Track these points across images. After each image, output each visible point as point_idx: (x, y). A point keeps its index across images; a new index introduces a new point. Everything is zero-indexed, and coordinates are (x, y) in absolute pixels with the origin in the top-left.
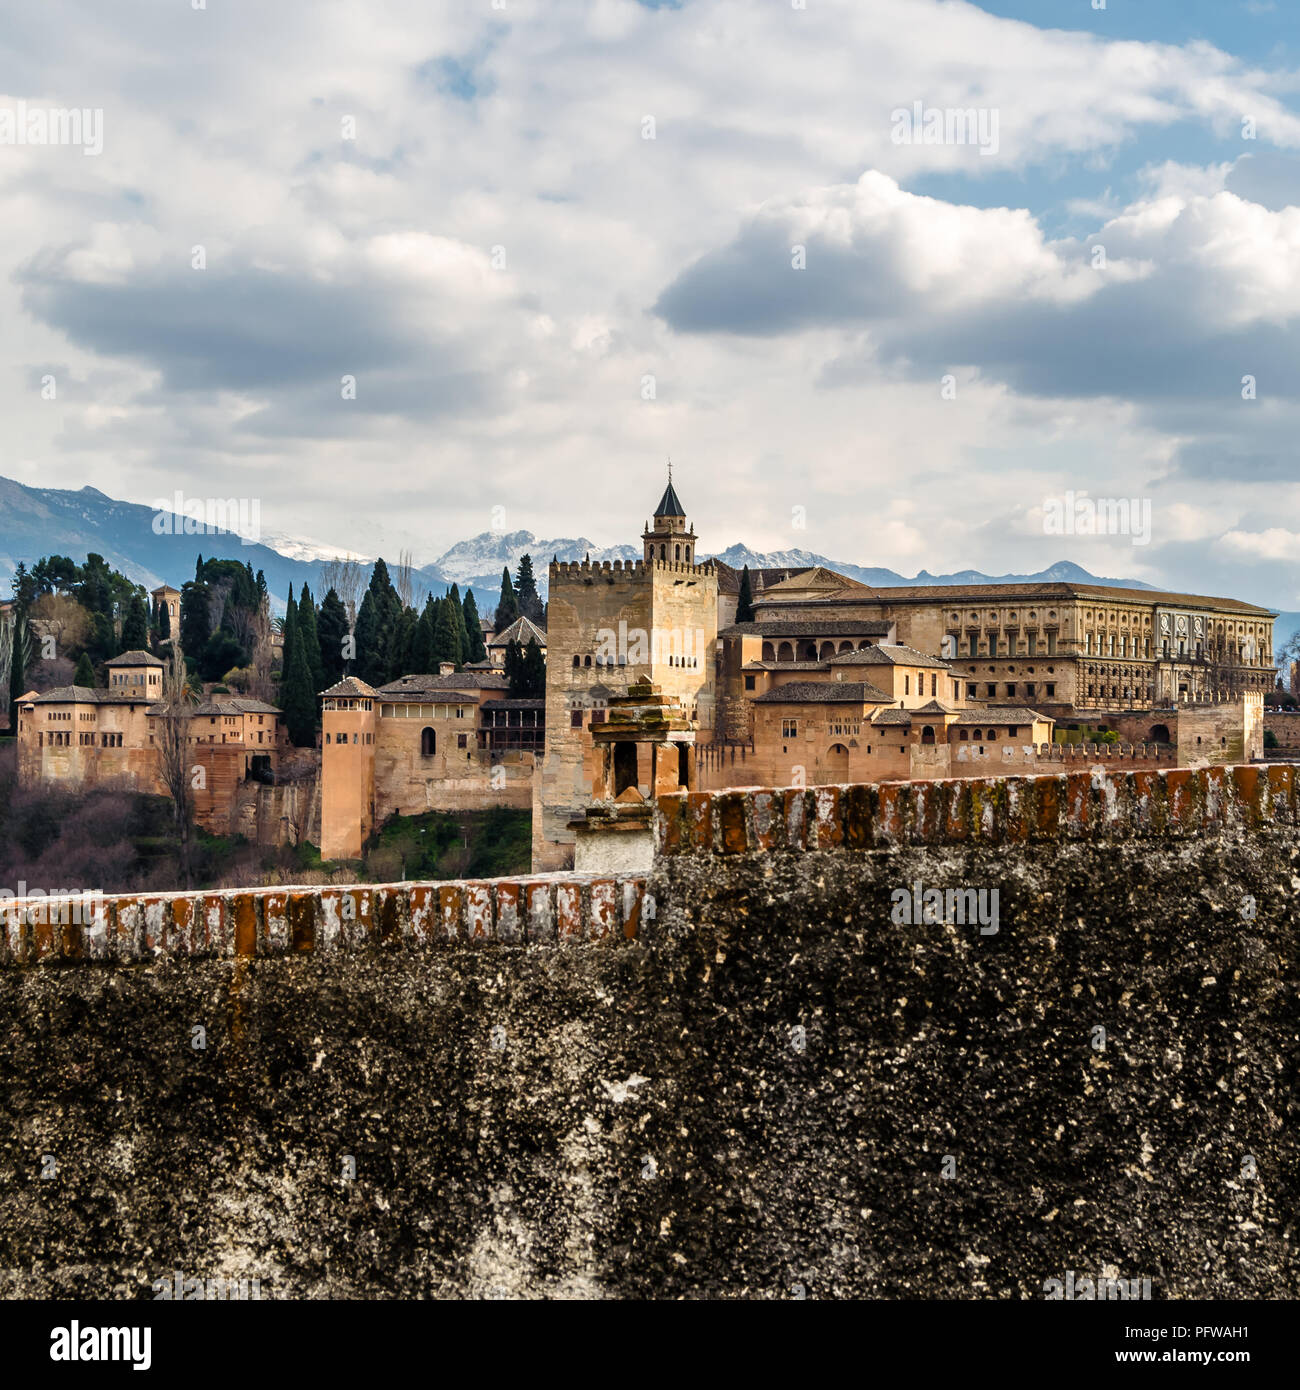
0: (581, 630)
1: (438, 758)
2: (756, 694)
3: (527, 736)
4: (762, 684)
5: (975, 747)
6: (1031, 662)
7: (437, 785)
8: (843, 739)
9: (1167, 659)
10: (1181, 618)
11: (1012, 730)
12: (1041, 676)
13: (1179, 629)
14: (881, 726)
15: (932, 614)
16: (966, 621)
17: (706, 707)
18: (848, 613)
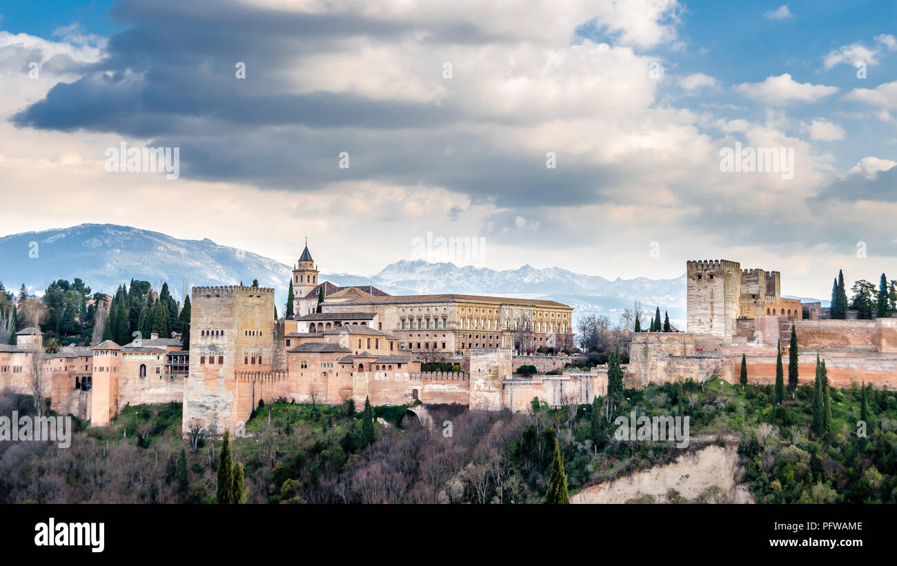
0: (205, 319)
1: (147, 378)
2: (291, 347)
3: (181, 368)
4: (294, 343)
5: (383, 373)
6: (436, 331)
7: (146, 391)
8: (327, 369)
9: (508, 330)
10: (519, 310)
11: (399, 365)
12: (439, 340)
13: (512, 316)
14: (342, 363)
15: (393, 309)
16: (408, 312)
17: (267, 354)
18: (358, 309)
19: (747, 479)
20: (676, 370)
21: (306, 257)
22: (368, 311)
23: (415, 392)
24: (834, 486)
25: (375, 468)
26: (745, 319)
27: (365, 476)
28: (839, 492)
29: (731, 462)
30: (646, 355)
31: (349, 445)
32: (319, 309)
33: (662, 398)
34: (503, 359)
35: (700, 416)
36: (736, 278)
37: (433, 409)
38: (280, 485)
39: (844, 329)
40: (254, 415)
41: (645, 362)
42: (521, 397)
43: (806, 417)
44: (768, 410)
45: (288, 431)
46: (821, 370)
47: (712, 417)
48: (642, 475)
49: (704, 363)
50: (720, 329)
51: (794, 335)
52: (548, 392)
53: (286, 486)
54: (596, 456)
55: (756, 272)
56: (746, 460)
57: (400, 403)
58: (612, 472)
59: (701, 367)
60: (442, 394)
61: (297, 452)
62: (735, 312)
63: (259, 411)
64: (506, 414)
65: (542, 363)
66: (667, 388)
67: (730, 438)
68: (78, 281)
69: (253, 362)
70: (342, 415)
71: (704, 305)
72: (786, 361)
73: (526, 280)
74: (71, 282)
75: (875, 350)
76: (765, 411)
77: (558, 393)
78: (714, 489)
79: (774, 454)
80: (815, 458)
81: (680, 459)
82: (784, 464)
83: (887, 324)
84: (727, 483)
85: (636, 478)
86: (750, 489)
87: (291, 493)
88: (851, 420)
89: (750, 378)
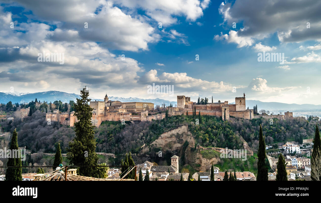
0: (92, 107)
2: (108, 112)
4: (108, 111)
5: (125, 116)
6: (132, 108)
8: (115, 115)
9: (144, 108)
10: (146, 104)
11: (128, 114)
12: (133, 110)
13: (145, 105)
14: (118, 114)
15: (125, 104)
16: (127, 105)
17: (104, 113)
18: (118, 105)
19: (190, 130)
20: (176, 114)
21: (106, 96)
22: (120, 105)
23: (131, 118)
24: (204, 131)
25: (127, 132)
26: (186, 105)
27: (125, 133)
29: (187, 128)
30: (171, 111)
31: (120, 128)
32: (110, 105)
33: (175, 118)
34: (147, 113)
35: (181, 121)
36: (185, 98)
37: (134, 121)
39: (201, 106)
40: (102, 124)
41: (171, 112)
42: (150, 119)
45: (109, 126)
46: (199, 113)
47: (183, 121)
48: (173, 131)
50: (183, 107)
52: (154, 118)
53: (110, 135)
54: (165, 128)
55: (187, 97)
56: (190, 127)
57: (129, 121)
58: (167, 131)
59: (181, 113)
60: (136, 119)
61: (112, 130)
62: (184, 104)
63: (102, 123)
64: (147, 122)
65: (151, 113)
66: (175, 116)
67: (186, 124)
68: (60, 101)
69: (101, 114)
70: (118, 123)
71: (180, 103)
72: (194, 111)
73: (131, 100)
74: (59, 101)
75: (206, 109)
76: (191, 119)
77: (156, 118)
78: (184, 132)
79: (194, 126)
80: (200, 127)
81: (179, 128)
82: (196, 128)
83: (208, 105)
84: (186, 131)
85: (172, 131)
86: (191, 132)
87: (111, 137)
88: (204, 121)
89: (188, 114)
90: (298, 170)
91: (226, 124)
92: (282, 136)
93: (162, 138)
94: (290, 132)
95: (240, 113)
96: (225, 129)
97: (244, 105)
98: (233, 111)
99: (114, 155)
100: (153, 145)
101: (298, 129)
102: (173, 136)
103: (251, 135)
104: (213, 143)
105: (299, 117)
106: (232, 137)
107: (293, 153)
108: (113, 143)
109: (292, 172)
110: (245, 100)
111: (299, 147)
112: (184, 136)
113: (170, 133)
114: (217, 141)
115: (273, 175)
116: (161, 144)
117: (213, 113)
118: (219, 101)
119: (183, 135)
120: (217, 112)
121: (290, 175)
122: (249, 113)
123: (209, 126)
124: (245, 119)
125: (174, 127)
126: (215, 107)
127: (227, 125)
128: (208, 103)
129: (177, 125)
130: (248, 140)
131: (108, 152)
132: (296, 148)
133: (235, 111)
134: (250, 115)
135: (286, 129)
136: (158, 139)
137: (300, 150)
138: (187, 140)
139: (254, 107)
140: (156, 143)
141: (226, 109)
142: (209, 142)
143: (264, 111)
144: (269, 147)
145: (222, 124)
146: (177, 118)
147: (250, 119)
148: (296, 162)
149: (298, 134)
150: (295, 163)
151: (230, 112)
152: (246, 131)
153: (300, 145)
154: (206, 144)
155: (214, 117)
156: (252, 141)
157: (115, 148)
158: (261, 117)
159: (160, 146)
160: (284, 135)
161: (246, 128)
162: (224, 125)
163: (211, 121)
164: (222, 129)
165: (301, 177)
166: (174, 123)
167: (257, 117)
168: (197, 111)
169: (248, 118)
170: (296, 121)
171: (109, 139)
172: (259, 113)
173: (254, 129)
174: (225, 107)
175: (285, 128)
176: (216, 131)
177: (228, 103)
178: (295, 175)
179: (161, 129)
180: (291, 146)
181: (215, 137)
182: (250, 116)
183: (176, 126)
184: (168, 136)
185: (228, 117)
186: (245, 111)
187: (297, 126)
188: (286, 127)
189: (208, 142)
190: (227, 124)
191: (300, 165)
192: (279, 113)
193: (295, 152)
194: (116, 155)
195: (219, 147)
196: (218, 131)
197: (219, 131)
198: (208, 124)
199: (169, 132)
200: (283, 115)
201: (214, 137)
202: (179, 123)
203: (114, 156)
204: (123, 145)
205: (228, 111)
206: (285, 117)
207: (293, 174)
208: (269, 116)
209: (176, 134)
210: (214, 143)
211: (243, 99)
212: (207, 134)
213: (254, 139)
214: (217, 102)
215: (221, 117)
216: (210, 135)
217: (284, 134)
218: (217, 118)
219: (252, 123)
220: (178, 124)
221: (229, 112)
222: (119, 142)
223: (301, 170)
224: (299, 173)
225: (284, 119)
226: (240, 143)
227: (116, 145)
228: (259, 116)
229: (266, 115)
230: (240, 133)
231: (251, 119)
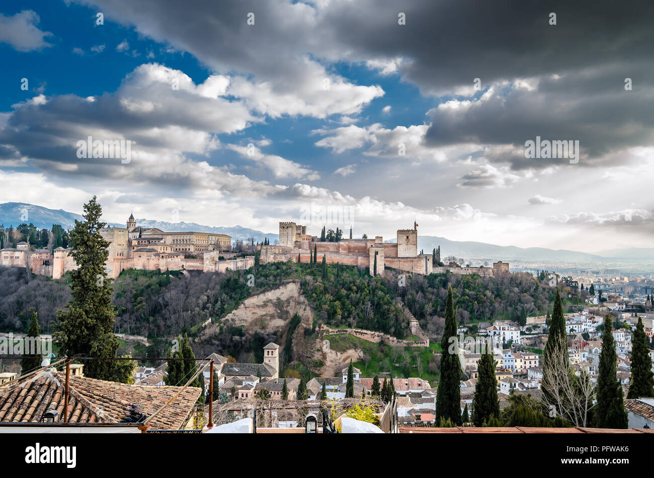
2: (134, 250)
4: (136, 248)
5: (171, 259)
6: (186, 244)
8: (149, 258)
9: (211, 244)
10: (214, 238)
11: (177, 256)
12: (188, 247)
13: (213, 240)
14: (155, 255)
15: (170, 237)
16: (176, 238)
17: (125, 252)
18: (156, 236)
19: (304, 293)
20: (277, 258)
21: (132, 217)
22: (160, 237)
23: (183, 266)
24: (332, 295)
25: (173, 292)
26: (297, 241)
27: (170, 295)
28: (334, 297)
29: (297, 288)
30: (267, 253)
31: (161, 284)
32: (140, 236)
33: (273, 267)
34: (215, 254)
35: (287, 273)
36: (295, 228)
37: (190, 271)
38: (136, 299)
40: (121, 274)
41: (266, 256)
42: (222, 267)
43: (320, 273)
44: (309, 271)
45: (136, 279)
46: (324, 258)
47: (291, 273)
48: (268, 293)
49: (286, 255)
50: (290, 245)
51: (316, 247)
52: (231, 265)
53: (139, 299)
55: (300, 226)
56: (303, 287)
57: (177, 270)
58: (258, 292)
59: (286, 257)
60: (193, 266)
61: (141, 288)
62: (294, 240)
63: (123, 273)
64: (217, 273)
65: (226, 256)
66: (274, 264)
67: (297, 280)
69: (120, 255)
70: (156, 274)
71: (285, 236)
72: (313, 255)
73: (182, 227)
75: (338, 252)
76: (307, 271)
77: (235, 266)
78: (292, 297)
79: (312, 285)
80: (325, 286)
81: (281, 287)
82: (316, 289)
83: (341, 243)
84: (296, 295)
85: (266, 294)
86: (305, 297)
87: (141, 302)
88: (334, 274)
89: (301, 260)
90: (514, 376)
91: (377, 283)
92: (487, 310)
93: (246, 308)
94: (503, 302)
95: (406, 262)
96: (375, 293)
97: (415, 246)
98: (392, 258)
99: (146, 339)
100: (227, 320)
101: (518, 296)
102: (270, 304)
103: (426, 306)
104: (349, 320)
105: (522, 273)
106: (388, 310)
107: (506, 342)
108: (144, 314)
109: (503, 380)
110: (416, 235)
111: (519, 332)
112: (292, 304)
113: (262, 298)
114: (357, 317)
115: (466, 386)
116: (244, 320)
117: (352, 260)
118: (365, 237)
119: (289, 303)
120: (360, 258)
121: (499, 386)
122: (423, 262)
123: (343, 285)
124: (415, 273)
125: (271, 286)
126: (356, 248)
127: (379, 284)
128: (342, 238)
129: (278, 282)
130: (420, 315)
131: (133, 334)
132: (513, 334)
133: (395, 258)
134: (425, 266)
135: (496, 296)
136: (238, 310)
137: (520, 337)
138: (297, 313)
139: (434, 249)
140: (233, 317)
141: (377, 252)
142: (342, 318)
143: (454, 259)
144: (460, 330)
145: (368, 283)
146: (278, 268)
147: (425, 273)
148: (512, 361)
149: (517, 307)
150: (510, 364)
151: (386, 259)
152: (417, 298)
153: (521, 327)
154: (335, 321)
155: (353, 267)
156: (428, 317)
157: (147, 325)
158: (448, 271)
159: (241, 324)
160: (491, 308)
161: (417, 292)
162: (373, 284)
163: (348, 275)
164: (368, 292)
165: (520, 390)
166: (271, 278)
167: (439, 270)
168: (318, 255)
169: (421, 273)
170: (515, 281)
171: (136, 306)
172: (443, 262)
173: (433, 293)
174: (376, 249)
175: (493, 293)
176: (356, 297)
177: (382, 241)
178: (508, 385)
179: (245, 289)
180: (504, 329)
181: (353, 308)
182: (425, 268)
183: (276, 283)
184: (258, 304)
185: (381, 270)
186: (415, 258)
187: (516, 290)
188: (495, 292)
189: (340, 317)
190: (380, 282)
191: (518, 367)
192: (482, 264)
193: (511, 341)
194: (150, 340)
195: (362, 328)
196: (361, 295)
197: (363, 297)
198: (340, 282)
199: (261, 296)
200: (490, 268)
201: (351, 307)
202: (283, 277)
203: (146, 341)
204: (165, 319)
205: (381, 256)
206: (493, 272)
207: (505, 384)
208: (462, 268)
209: (275, 301)
210: (352, 319)
211: (412, 233)
212: (337, 302)
213: (431, 315)
214: (360, 237)
215: (368, 269)
216: (343, 304)
217: (491, 305)
218: (359, 270)
219: (428, 283)
220: (280, 280)
221: (383, 258)
222: (158, 312)
223: (521, 376)
224: (517, 382)
225: (492, 276)
226: (403, 321)
227: (151, 319)
228: (444, 268)
229: (458, 266)
230: (403, 301)
231: (427, 273)
